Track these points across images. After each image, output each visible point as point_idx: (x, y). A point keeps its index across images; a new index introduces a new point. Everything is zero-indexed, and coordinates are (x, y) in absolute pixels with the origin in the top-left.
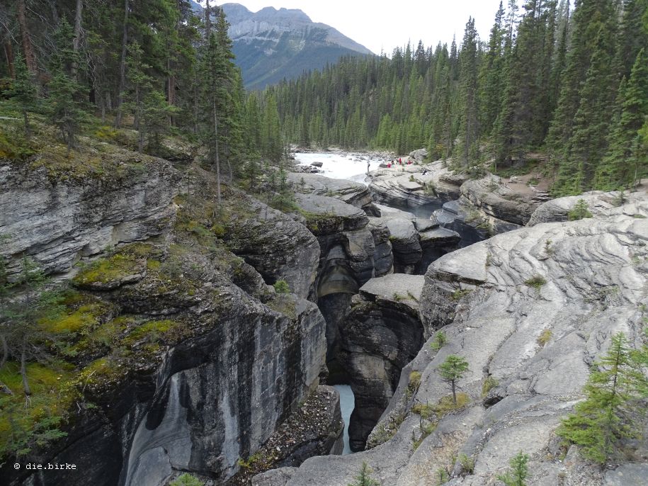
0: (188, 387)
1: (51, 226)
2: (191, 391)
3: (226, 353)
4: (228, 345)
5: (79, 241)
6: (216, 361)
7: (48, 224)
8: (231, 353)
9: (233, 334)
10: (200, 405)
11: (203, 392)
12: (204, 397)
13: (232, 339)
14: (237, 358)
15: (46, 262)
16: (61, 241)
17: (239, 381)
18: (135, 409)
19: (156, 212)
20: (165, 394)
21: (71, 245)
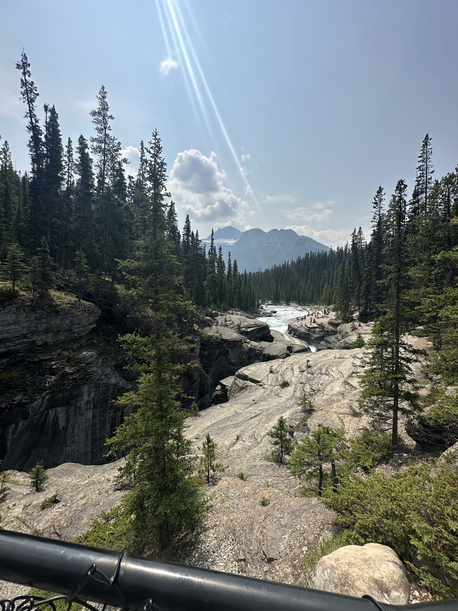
0: (58, 418)
1: (14, 330)
2: (60, 420)
3: (83, 402)
4: (86, 398)
5: (31, 338)
6: (76, 406)
7: (13, 329)
8: (87, 402)
9: (90, 393)
10: (65, 428)
11: (67, 422)
12: (67, 424)
13: (89, 395)
14: (92, 406)
15: (9, 347)
16: (20, 338)
17: (93, 419)
18: (19, 422)
19: (77, 328)
20: (43, 419)
21: (25, 340)
